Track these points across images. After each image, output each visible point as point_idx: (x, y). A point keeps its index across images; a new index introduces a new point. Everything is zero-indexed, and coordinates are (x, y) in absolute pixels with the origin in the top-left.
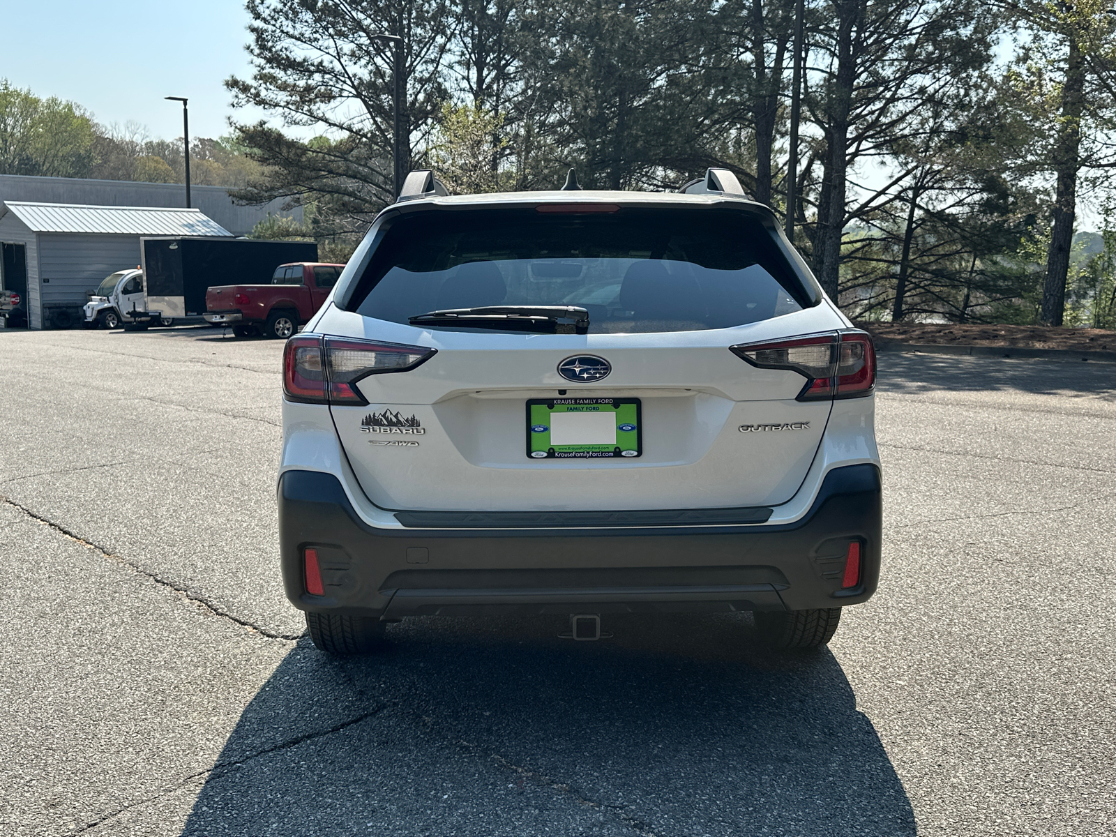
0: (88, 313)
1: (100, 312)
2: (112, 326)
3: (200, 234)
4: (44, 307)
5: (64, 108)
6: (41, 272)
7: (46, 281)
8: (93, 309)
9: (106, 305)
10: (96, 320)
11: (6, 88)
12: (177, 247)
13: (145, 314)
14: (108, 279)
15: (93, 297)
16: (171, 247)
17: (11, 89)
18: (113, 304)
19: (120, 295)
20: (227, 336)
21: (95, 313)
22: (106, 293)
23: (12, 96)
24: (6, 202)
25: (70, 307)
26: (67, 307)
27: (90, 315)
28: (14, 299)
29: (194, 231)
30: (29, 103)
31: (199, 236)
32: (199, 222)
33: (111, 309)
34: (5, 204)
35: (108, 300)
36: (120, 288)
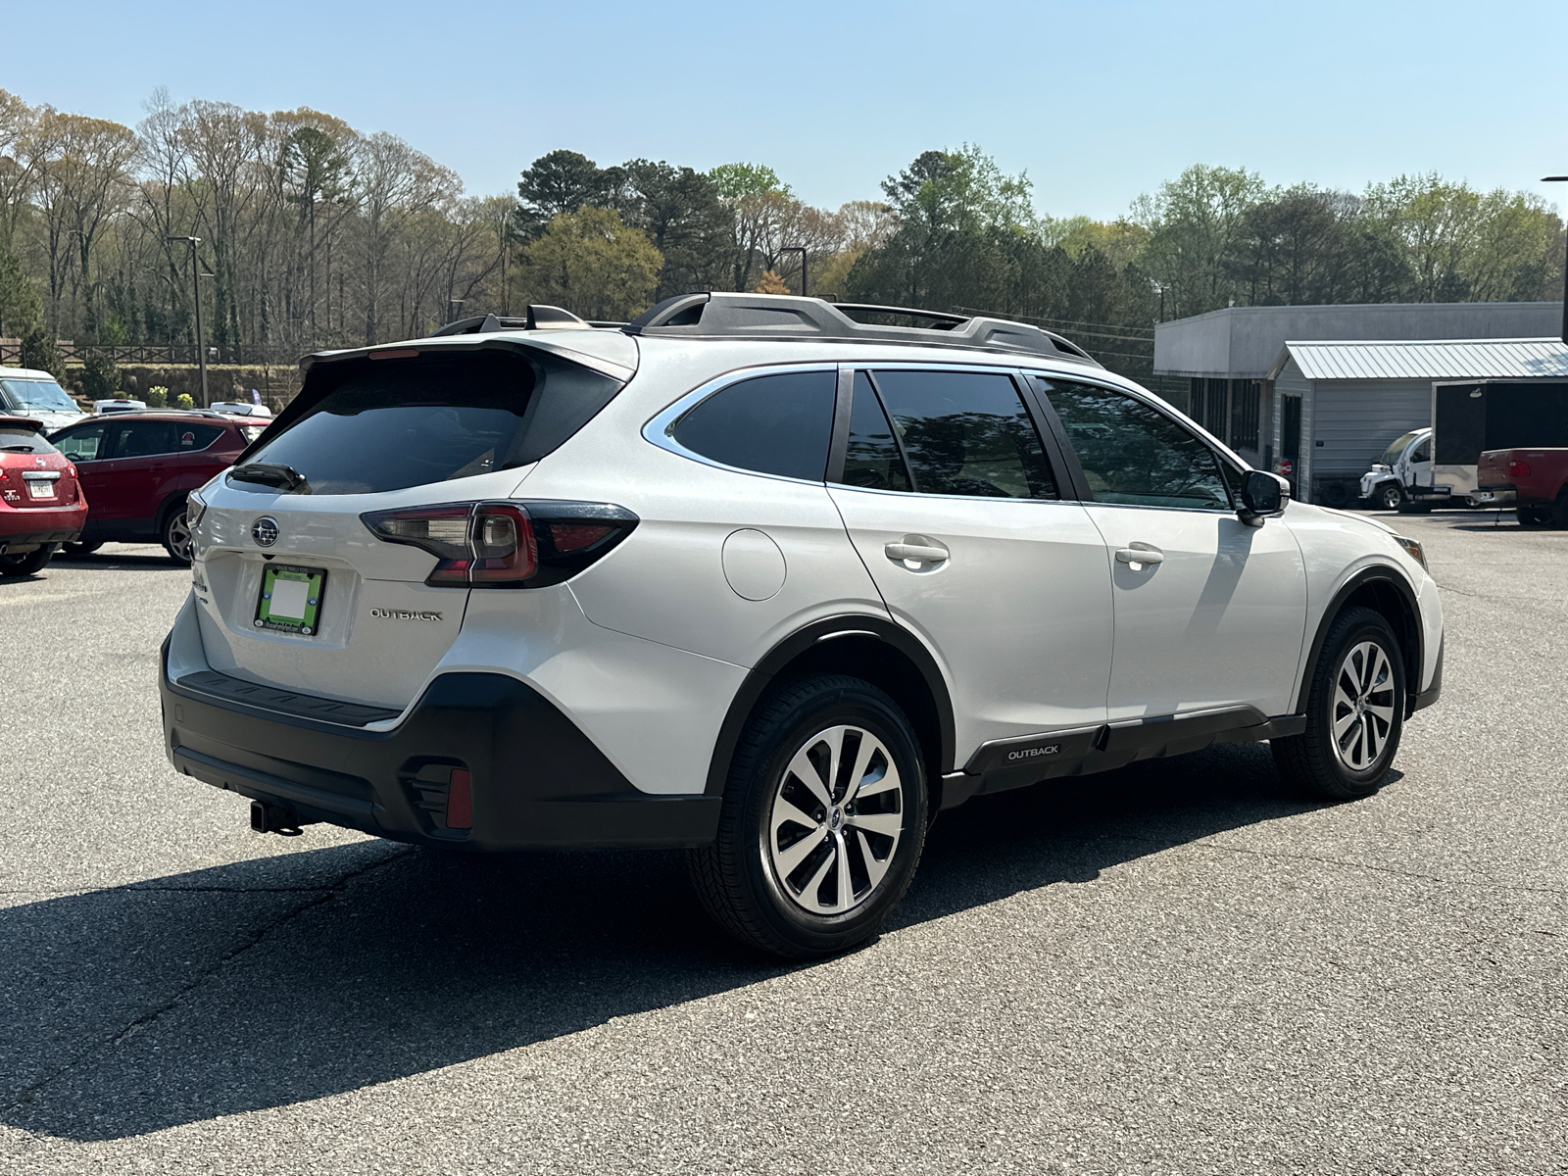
0: (1364, 488)
1: (1379, 485)
2: (1392, 505)
3: (1547, 374)
4: (1314, 478)
5: (1512, 203)
6: (1314, 433)
7: (1320, 444)
8: (1370, 482)
9: (1387, 477)
10: (1373, 496)
11: (1435, 184)
12: (1480, 394)
13: (1430, 490)
14: (1399, 440)
15: (1374, 466)
16: (1472, 395)
17: (1441, 185)
18: (1397, 476)
19: (1408, 464)
20: (1500, 524)
21: (1372, 487)
22: (1390, 461)
23: (1443, 194)
24: (1287, 342)
25: (1349, 479)
26: (1344, 479)
27: (1367, 489)
28: (1285, 468)
29: (1540, 370)
30: (1464, 201)
31: (1545, 377)
32: (1553, 356)
33: (1394, 483)
34: (1285, 345)
35: (1391, 470)
36: (1409, 453)
